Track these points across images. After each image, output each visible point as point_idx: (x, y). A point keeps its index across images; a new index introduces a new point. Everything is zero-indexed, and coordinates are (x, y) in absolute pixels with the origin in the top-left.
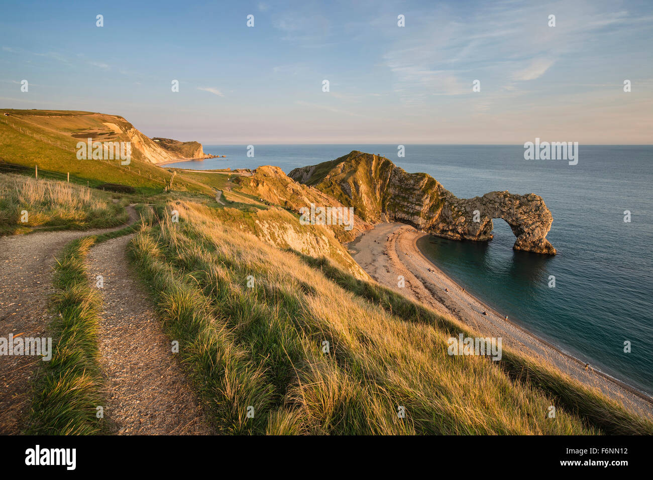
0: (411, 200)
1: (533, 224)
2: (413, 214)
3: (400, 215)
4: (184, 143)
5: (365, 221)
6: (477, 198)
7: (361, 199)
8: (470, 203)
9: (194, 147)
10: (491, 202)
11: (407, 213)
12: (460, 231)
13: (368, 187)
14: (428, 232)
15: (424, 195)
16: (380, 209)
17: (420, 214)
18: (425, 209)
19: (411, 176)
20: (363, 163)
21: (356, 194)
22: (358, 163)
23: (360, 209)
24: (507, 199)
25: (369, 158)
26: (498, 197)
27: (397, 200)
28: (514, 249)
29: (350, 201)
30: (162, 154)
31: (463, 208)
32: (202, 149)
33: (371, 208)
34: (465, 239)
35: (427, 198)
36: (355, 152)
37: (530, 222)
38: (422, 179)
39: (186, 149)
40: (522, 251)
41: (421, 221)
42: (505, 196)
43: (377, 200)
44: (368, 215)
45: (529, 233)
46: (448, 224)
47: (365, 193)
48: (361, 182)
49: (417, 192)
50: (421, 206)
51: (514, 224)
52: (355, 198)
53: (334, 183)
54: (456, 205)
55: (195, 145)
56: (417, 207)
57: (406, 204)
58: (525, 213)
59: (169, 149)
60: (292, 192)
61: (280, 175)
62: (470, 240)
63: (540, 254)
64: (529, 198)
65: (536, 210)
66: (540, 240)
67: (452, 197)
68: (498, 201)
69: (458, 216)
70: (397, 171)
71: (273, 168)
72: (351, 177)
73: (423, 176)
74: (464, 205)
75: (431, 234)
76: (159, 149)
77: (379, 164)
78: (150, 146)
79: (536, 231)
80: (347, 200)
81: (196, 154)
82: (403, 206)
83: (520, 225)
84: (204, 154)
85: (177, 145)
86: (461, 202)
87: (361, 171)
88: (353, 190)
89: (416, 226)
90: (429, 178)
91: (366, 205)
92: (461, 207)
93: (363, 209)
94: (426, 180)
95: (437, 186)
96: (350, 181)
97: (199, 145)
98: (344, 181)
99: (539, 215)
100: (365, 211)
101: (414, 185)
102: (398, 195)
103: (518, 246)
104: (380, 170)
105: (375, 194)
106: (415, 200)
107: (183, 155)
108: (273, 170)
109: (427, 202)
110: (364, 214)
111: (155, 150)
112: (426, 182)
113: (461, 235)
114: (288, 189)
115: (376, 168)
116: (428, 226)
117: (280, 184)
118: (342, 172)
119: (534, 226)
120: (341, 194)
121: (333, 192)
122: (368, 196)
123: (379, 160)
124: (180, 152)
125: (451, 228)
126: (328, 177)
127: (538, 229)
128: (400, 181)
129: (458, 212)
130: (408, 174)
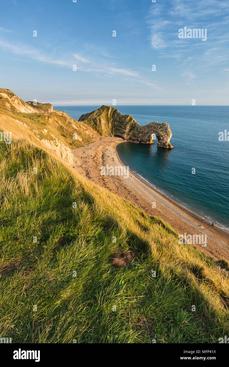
0: (122, 127)
1: (164, 136)
2: (123, 133)
3: (118, 134)
4: (43, 104)
5: (102, 136)
6: (146, 125)
7: (101, 126)
8: (144, 128)
9: (48, 106)
10: (151, 126)
11: (121, 133)
12: (139, 140)
13: (106, 122)
14: (127, 141)
15: (127, 125)
16: (110, 132)
17: (125, 133)
18: (127, 130)
19: (124, 116)
20: (105, 111)
21: (99, 124)
22: (103, 111)
23: (100, 131)
24: (156, 125)
25: (108, 108)
26: (153, 124)
27: (117, 127)
28: (158, 147)
29: (97, 128)
30: (31, 110)
31: (141, 130)
32: (52, 107)
33: (106, 131)
34: (141, 143)
35: (128, 126)
36: (103, 106)
37: (163, 135)
38: (127, 117)
39: (44, 107)
40: (160, 147)
41: (125, 136)
42: (156, 124)
43: (109, 127)
44: (103, 134)
45: (162, 140)
46: (135, 137)
47: (104, 124)
48: (102, 119)
49: (125, 123)
50: (126, 129)
51: (158, 136)
52: (99, 127)
53: (91, 120)
54: (139, 129)
55: (49, 105)
56: (124, 130)
57: (120, 129)
58: (162, 131)
59: (35, 107)
60: (68, 122)
61: (64, 116)
62: (143, 144)
63: (166, 148)
64: (164, 125)
65: (165, 130)
66: (166, 143)
67: (138, 125)
68: (153, 126)
69: (139, 133)
70: (119, 114)
71: (62, 112)
72: (98, 117)
73: (128, 116)
74: (142, 129)
75: (129, 141)
76: (30, 107)
77: (112, 111)
78: (25, 106)
79: (165, 138)
80: (95, 127)
81: (49, 110)
82: (119, 130)
83: (160, 136)
84: (53, 110)
85: (40, 105)
86: (141, 127)
87: (104, 114)
88: (98, 123)
89: (123, 138)
90: (130, 117)
91: (104, 129)
92: (141, 129)
93: (102, 131)
94: (129, 118)
95: (133, 121)
96: (98, 119)
97: (51, 105)
98: (95, 119)
99: (166, 132)
100: (102, 132)
101: (124, 120)
102: (118, 125)
103: (159, 145)
104: (112, 114)
105: (109, 124)
106: (124, 127)
107: (42, 111)
108: (62, 113)
109: (128, 127)
110: (102, 133)
111: (27, 108)
112: (129, 119)
113: (140, 141)
114: (66, 121)
115: (111, 113)
116: (128, 138)
117: (63, 119)
118: (96, 115)
119: (164, 137)
120: (94, 125)
121: (90, 124)
122: (105, 126)
123: (113, 109)
124: (41, 109)
125: (136, 139)
126: (90, 117)
127: (166, 137)
128: (120, 119)
129: (140, 131)
130: (123, 116)
